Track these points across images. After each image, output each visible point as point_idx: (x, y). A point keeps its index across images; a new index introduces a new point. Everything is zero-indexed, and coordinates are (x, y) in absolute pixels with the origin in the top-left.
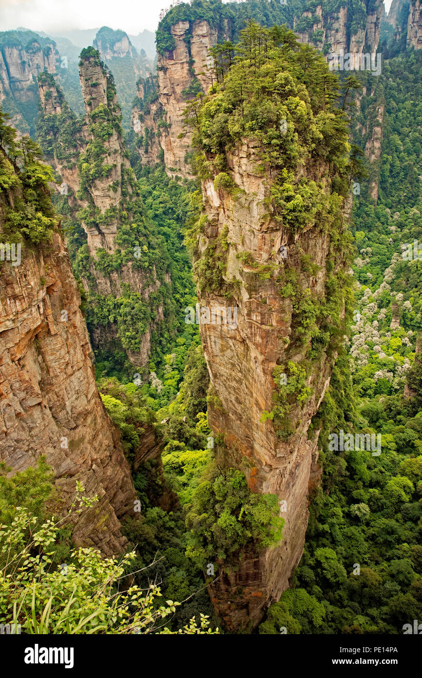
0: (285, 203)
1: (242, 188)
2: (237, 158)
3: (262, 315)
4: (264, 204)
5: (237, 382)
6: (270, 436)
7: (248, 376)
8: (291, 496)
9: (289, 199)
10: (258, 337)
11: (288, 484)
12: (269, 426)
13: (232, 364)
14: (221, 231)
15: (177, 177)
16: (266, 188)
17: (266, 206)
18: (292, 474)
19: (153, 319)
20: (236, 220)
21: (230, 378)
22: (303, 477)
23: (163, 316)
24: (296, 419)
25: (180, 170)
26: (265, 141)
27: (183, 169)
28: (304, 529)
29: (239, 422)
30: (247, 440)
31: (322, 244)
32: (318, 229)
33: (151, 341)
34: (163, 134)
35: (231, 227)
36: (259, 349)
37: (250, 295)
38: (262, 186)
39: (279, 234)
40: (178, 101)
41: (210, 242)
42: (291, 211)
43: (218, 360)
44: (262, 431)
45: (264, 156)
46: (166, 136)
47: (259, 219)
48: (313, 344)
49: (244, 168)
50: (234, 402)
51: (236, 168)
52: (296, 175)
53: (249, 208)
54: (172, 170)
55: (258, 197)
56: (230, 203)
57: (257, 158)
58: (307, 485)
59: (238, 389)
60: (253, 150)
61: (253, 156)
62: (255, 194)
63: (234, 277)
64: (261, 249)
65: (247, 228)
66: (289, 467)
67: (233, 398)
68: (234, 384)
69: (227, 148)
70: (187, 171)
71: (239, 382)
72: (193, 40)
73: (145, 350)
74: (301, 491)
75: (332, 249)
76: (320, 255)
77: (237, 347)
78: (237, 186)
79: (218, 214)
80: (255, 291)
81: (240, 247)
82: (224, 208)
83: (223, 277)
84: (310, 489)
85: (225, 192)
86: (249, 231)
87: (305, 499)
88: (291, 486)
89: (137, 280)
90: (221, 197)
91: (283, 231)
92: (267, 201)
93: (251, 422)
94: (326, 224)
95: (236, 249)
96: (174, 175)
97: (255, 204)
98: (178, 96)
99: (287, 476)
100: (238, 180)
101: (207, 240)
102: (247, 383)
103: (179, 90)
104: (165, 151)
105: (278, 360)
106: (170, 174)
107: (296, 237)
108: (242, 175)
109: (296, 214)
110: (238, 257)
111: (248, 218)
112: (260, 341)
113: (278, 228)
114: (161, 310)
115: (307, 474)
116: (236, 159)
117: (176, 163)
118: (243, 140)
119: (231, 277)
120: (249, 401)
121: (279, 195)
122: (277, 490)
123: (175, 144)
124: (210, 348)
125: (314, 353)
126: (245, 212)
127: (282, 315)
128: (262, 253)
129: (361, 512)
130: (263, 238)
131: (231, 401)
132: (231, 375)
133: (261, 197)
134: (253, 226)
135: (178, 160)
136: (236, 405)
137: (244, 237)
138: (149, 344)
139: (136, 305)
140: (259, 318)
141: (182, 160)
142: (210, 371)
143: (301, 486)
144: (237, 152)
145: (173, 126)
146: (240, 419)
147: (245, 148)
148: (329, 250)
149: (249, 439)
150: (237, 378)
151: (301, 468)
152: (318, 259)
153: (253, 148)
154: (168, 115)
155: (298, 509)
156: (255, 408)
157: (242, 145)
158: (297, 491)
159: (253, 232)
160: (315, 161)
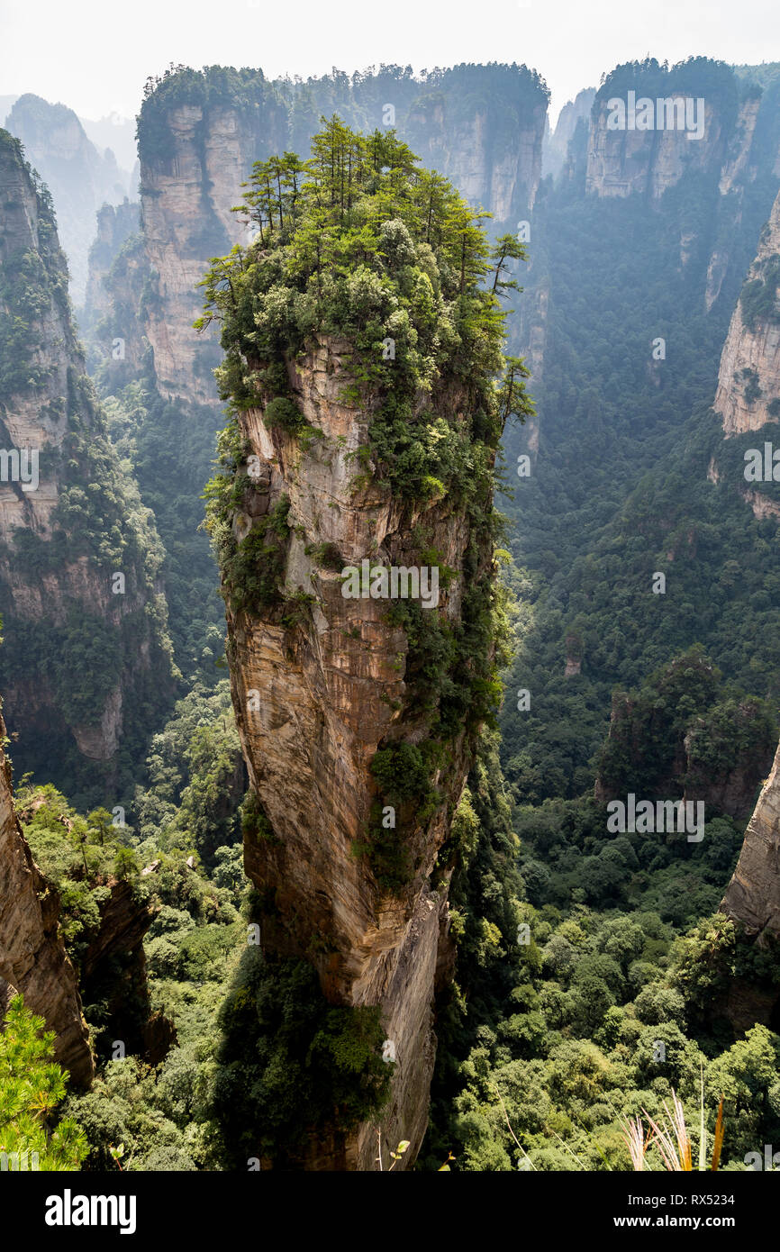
0: (394, 456)
1: (317, 426)
2: (308, 373)
3: (353, 658)
4: (359, 458)
5: (302, 784)
6: (366, 888)
7: (324, 773)
8: (403, 1009)
9: (401, 448)
10: (344, 700)
11: (397, 982)
12: (365, 868)
13: (292, 750)
14: (276, 502)
15: (178, 399)
16: (362, 428)
17: (362, 461)
18: (405, 960)
19: (129, 666)
20: (304, 485)
21: (289, 777)
22: (425, 965)
23: (148, 660)
24: (414, 852)
25: (184, 386)
26: (361, 345)
27: (191, 385)
28: (427, 1073)
29: (305, 863)
30: (320, 899)
31: (457, 531)
32: (451, 504)
33: (124, 710)
34: (152, 317)
35: (295, 497)
36: (347, 721)
37: (331, 621)
38: (354, 425)
39: (385, 511)
40: (181, 256)
41: (254, 525)
42: (406, 471)
43: (265, 743)
44: (350, 879)
45: (359, 371)
46: (157, 321)
47: (350, 484)
48: (442, 710)
49: (321, 390)
50: (296, 823)
51: (307, 391)
52: (414, 407)
53: (330, 464)
54: (169, 385)
55: (347, 445)
56: (294, 453)
57: (346, 374)
58: (431, 982)
59: (305, 798)
60: (339, 359)
61: (338, 371)
62: (343, 439)
63: (300, 588)
64: (351, 539)
65: (326, 499)
66: (399, 946)
67: (294, 817)
68: (297, 789)
69: (288, 353)
70: (199, 389)
71: (306, 784)
72: (211, 144)
73: (111, 728)
74: (421, 995)
75: (473, 541)
76: (453, 549)
77: (303, 718)
78: (306, 422)
79: (270, 473)
80: (340, 614)
81: (312, 535)
82: (281, 463)
83: (280, 589)
84: (436, 988)
85: (284, 433)
86: (330, 505)
87: (428, 1010)
88: (403, 986)
89: (99, 592)
90: (277, 442)
91: (391, 507)
92: (364, 453)
93: (330, 861)
94: (466, 496)
95: (305, 538)
96: (172, 395)
97: (341, 457)
98: (181, 248)
99: (395, 966)
100: (309, 412)
101: (249, 521)
102: (322, 786)
103: (182, 235)
104: (156, 350)
105: (382, 742)
106: (164, 393)
107: (415, 517)
108: (317, 406)
109: (415, 477)
110: (308, 553)
111: (328, 483)
112: (349, 705)
113: (382, 501)
114: (145, 648)
115: (432, 960)
116: (304, 374)
117: (176, 372)
118: (320, 340)
119: (294, 588)
120: (325, 822)
121: (385, 442)
122: (377, 997)
123: (176, 338)
124: (250, 722)
125: (445, 727)
126: (323, 471)
127: (390, 658)
128: (353, 545)
129: (531, 1030)
130: (355, 518)
131: (291, 823)
132: (290, 771)
133: (353, 445)
134: (338, 497)
135: (180, 367)
136: (301, 829)
137: (320, 515)
138: (120, 716)
139: (96, 640)
140: (346, 664)
141: (189, 368)
142: (249, 765)
143: (420, 987)
144: (308, 360)
145: (172, 304)
146: (307, 856)
147: (323, 354)
148: (469, 543)
149: (323, 896)
150: (303, 778)
151: (421, 948)
152: (451, 556)
153: (339, 355)
154: (162, 281)
155: (416, 1032)
156: (337, 835)
157: (319, 347)
158: (414, 995)
159: (337, 507)
160: (447, 384)
